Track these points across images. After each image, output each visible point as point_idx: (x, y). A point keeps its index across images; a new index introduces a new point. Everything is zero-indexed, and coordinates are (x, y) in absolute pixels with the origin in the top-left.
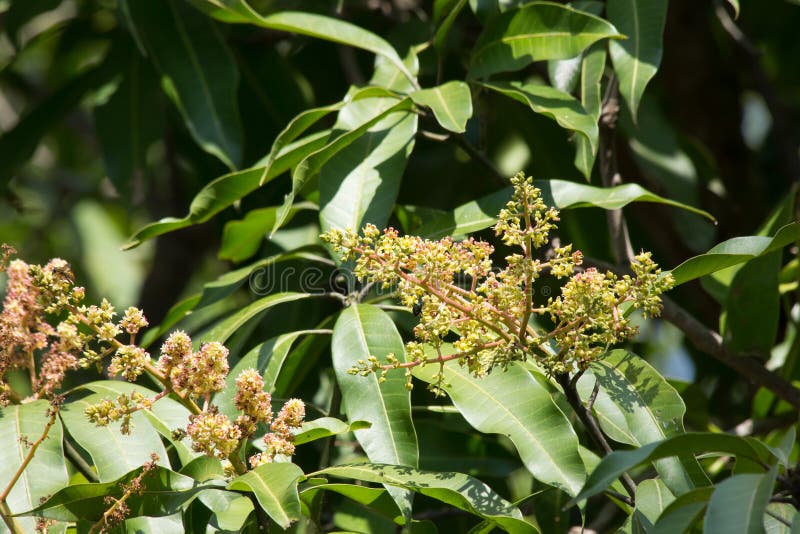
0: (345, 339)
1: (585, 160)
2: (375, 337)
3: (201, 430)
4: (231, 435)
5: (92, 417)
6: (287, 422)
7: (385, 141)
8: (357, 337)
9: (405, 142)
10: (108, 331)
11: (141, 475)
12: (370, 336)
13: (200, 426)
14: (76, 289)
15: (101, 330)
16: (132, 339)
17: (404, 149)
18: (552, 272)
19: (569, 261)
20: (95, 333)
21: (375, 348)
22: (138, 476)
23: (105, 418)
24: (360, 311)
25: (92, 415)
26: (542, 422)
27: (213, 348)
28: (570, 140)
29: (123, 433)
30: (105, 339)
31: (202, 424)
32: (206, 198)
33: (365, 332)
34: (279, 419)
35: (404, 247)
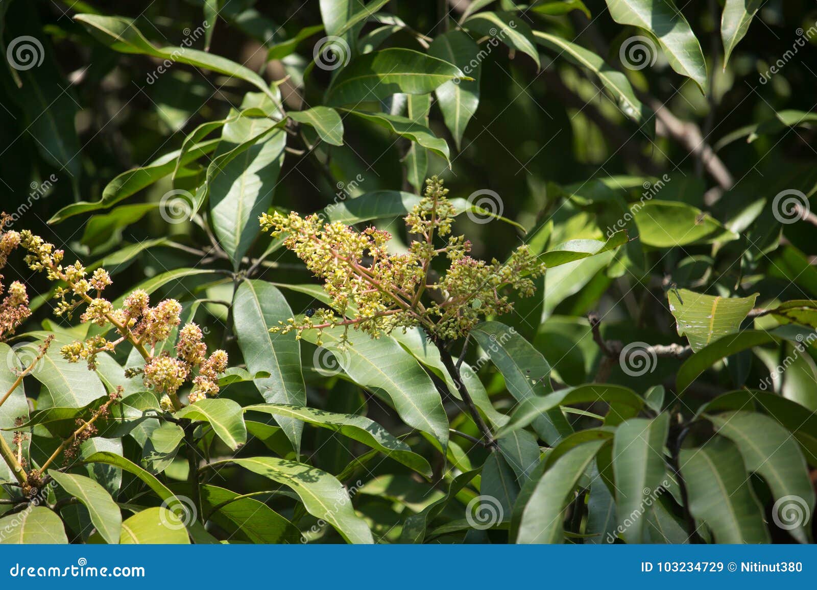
0: (243, 306)
1: (416, 177)
2: (268, 306)
3: (159, 369)
4: (180, 375)
5: (67, 356)
6: (215, 368)
7: (262, 153)
8: (253, 305)
9: (276, 155)
10: (83, 286)
11: (108, 403)
12: (264, 305)
13: (158, 366)
14: (57, 251)
15: (77, 285)
16: (99, 294)
17: (277, 160)
18: (448, 257)
19: (461, 249)
20: (70, 288)
21: (268, 315)
22: (105, 403)
23: (77, 357)
24: (254, 286)
25: (67, 353)
26: (410, 380)
27: (170, 304)
28: (401, 161)
29: (90, 369)
30: (80, 293)
31: (159, 364)
32: (114, 187)
33: (260, 302)
34: (208, 365)
35: (337, 230)
